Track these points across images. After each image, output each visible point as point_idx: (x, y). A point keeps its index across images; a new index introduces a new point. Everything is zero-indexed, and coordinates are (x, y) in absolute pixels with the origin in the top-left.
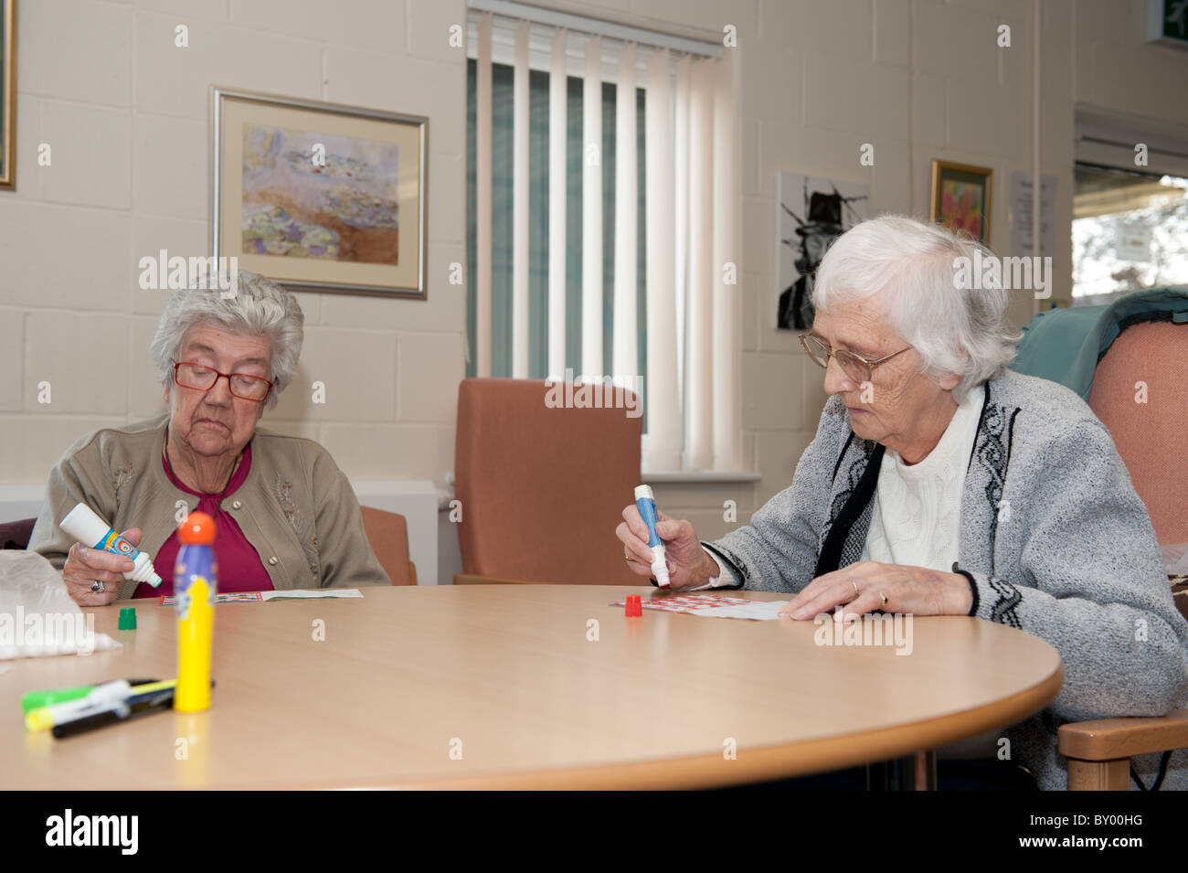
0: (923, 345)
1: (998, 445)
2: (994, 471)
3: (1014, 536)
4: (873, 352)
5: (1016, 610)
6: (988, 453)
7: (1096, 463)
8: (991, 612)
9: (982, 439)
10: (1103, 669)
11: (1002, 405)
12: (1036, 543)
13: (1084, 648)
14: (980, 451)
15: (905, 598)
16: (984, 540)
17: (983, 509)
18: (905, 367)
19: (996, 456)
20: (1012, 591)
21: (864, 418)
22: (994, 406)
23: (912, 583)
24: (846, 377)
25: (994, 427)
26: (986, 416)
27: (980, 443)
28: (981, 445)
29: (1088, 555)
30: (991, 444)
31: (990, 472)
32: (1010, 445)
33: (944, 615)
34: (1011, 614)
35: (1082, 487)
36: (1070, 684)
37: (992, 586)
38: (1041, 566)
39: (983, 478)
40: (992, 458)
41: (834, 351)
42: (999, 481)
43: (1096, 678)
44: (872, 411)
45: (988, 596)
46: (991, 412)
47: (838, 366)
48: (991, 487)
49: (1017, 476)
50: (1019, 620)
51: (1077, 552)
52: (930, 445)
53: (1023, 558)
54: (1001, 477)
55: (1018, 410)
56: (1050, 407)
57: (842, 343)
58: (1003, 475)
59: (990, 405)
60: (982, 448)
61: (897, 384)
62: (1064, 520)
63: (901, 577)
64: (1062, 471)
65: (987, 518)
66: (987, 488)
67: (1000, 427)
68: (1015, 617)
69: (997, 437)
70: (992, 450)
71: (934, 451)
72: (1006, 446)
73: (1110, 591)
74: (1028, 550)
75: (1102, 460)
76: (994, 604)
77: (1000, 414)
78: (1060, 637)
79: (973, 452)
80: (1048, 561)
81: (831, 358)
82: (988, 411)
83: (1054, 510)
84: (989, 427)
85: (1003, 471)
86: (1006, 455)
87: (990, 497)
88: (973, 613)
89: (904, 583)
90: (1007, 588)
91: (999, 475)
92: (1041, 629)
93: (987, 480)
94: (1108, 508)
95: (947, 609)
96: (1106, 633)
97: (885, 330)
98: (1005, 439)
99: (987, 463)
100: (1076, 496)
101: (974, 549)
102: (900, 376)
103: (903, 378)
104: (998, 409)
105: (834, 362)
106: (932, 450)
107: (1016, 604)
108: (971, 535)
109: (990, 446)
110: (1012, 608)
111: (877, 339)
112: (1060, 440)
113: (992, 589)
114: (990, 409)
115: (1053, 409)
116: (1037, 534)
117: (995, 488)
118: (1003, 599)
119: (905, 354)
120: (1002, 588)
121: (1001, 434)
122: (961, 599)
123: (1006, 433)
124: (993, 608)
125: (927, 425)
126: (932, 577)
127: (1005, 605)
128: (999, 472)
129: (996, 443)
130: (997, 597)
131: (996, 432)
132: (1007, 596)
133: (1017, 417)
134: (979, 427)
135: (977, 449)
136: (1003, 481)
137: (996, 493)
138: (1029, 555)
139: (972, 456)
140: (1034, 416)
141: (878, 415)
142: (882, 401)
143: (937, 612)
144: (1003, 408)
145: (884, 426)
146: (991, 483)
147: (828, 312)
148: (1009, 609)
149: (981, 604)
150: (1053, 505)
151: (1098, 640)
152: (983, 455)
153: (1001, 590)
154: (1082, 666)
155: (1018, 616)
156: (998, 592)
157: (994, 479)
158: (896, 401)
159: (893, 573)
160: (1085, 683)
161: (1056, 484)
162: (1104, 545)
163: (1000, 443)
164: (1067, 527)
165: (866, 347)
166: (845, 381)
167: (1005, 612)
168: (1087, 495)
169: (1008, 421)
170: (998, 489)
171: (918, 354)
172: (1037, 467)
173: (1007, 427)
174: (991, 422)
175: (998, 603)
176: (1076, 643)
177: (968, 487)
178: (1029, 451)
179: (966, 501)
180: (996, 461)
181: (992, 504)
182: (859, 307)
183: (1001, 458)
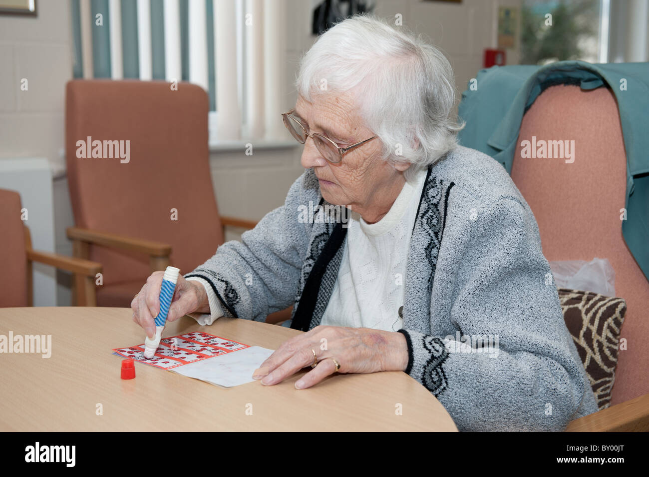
0: (386, 136)
1: (437, 212)
2: (432, 234)
3: (446, 294)
4: (344, 139)
5: (443, 365)
6: (428, 219)
7: (511, 234)
8: (422, 370)
9: (424, 206)
10: (511, 409)
11: (440, 178)
12: (462, 302)
13: (496, 394)
14: (422, 217)
15: (354, 360)
16: (423, 294)
17: (423, 267)
18: (369, 152)
19: (435, 221)
20: (441, 349)
21: (332, 188)
22: (434, 179)
23: (362, 346)
24: (320, 155)
25: (434, 197)
26: (428, 187)
27: (422, 210)
28: (423, 212)
29: (503, 309)
30: (430, 211)
31: (430, 235)
32: (445, 215)
33: (385, 371)
34: (439, 370)
35: (500, 254)
36: (485, 421)
37: (425, 347)
38: (467, 322)
39: (423, 241)
40: (431, 223)
41: (311, 133)
42: (436, 241)
43: (505, 416)
44: (338, 183)
45: (421, 356)
46: (432, 184)
47: (314, 146)
48: (430, 247)
49: (449, 245)
50: (446, 374)
51: (494, 307)
52: (384, 210)
53: (453, 313)
54: (438, 239)
55: (452, 184)
56: (477, 184)
57: (319, 127)
58: (440, 237)
59: (431, 178)
60: (424, 214)
61: (362, 166)
62: (484, 283)
63: (353, 341)
64: (484, 240)
65: (426, 274)
66: (426, 249)
67: (438, 197)
68: (443, 372)
69: (436, 205)
70: (432, 216)
71: (387, 215)
72: (443, 215)
73: (519, 342)
74: (456, 307)
75: (516, 232)
76: (425, 363)
77: (439, 186)
78: (477, 387)
79: (417, 217)
80: (472, 317)
81: (308, 138)
82: (429, 183)
83: (477, 274)
84: (430, 196)
85: (440, 234)
86: (442, 221)
87: (429, 256)
88: (408, 371)
89: (355, 347)
90: (437, 346)
91: (437, 236)
92: (463, 380)
93: (427, 242)
94: (520, 269)
95: (388, 367)
96: (514, 381)
97: (356, 121)
98: (441, 208)
99: (427, 227)
100: (494, 263)
101: (414, 301)
102: (365, 159)
103: (367, 161)
104: (438, 181)
105: (310, 142)
106: (386, 213)
107: (443, 361)
108: (413, 289)
109: (430, 213)
110: (440, 364)
111: (349, 128)
112: (484, 215)
113: (425, 349)
114: (431, 181)
115: (480, 185)
116: (463, 293)
117: (433, 247)
118: (433, 357)
119: (371, 143)
120: (433, 347)
121: (438, 203)
122: (399, 358)
123: (442, 202)
124: (425, 367)
125: (381, 196)
126: (379, 338)
127: (435, 363)
128: (436, 234)
129: (435, 210)
130: (429, 357)
131: (435, 201)
132: (436, 354)
133: (452, 191)
134: (423, 196)
135: (420, 215)
136: (440, 242)
137: (434, 252)
138: (457, 312)
139: (416, 221)
140: (464, 192)
141: (343, 187)
142: (348, 176)
143: (380, 369)
144: (441, 181)
145: (347, 196)
146: (430, 244)
147: (310, 101)
148: (437, 366)
149: (414, 364)
150: (477, 268)
151: (508, 386)
152: (424, 220)
153: (433, 350)
154: (494, 407)
155: (444, 370)
156: (430, 351)
157: (432, 240)
158: (359, 178)
159: (346, 338)
160: (497, 419)
161: (480, 250)
162: (516, 300)
163: (438, 210)
164: (486, 288)
165: (339, 134)
166: (319, 158)
167: (434, 369)
168: (503, 262)
169: (444, 192)
170: (436, 248)
171: (382, 143)
172: (465, 239)
173: (444, 199)
174: (432, 192)
175: (429, 362)
176: (490, 390)
177: (412, 247)
178: (459, 224)
179: (410, 258)
180: (434, 225)
181: (430, 261)
182: (337, 99)
183: (438, 223)
